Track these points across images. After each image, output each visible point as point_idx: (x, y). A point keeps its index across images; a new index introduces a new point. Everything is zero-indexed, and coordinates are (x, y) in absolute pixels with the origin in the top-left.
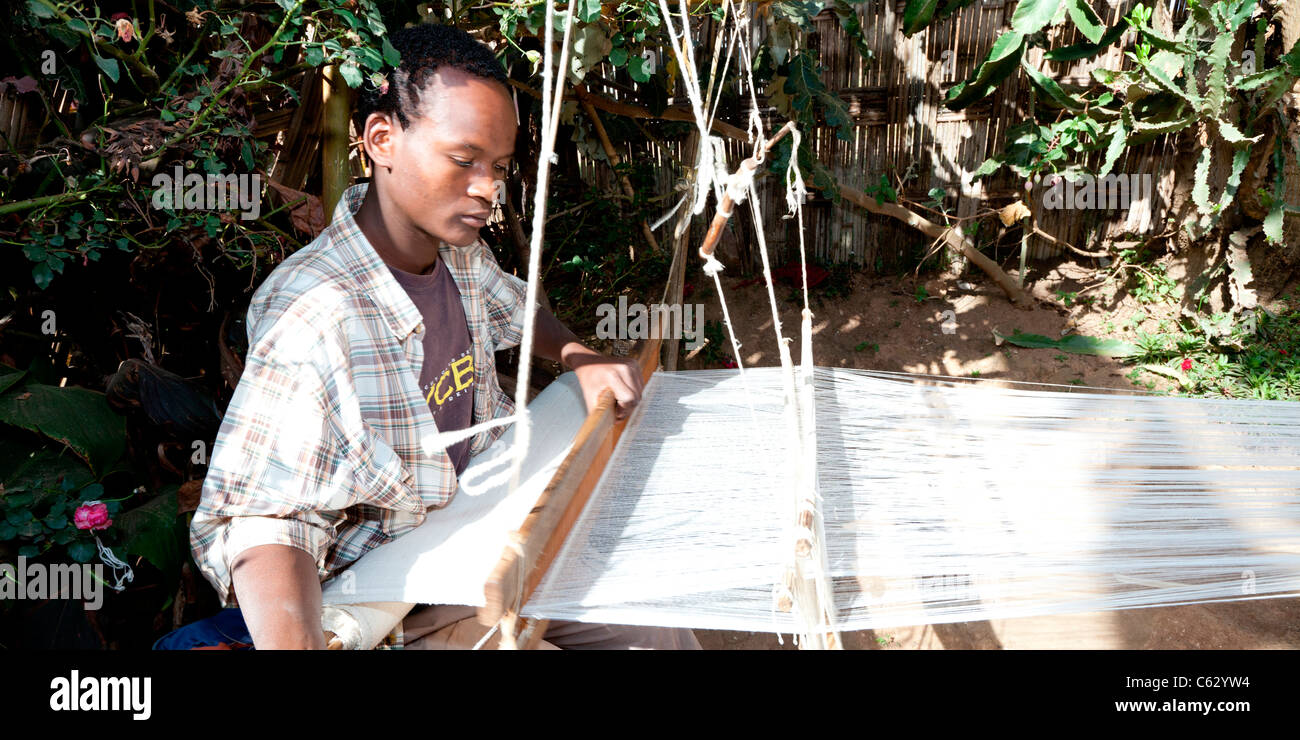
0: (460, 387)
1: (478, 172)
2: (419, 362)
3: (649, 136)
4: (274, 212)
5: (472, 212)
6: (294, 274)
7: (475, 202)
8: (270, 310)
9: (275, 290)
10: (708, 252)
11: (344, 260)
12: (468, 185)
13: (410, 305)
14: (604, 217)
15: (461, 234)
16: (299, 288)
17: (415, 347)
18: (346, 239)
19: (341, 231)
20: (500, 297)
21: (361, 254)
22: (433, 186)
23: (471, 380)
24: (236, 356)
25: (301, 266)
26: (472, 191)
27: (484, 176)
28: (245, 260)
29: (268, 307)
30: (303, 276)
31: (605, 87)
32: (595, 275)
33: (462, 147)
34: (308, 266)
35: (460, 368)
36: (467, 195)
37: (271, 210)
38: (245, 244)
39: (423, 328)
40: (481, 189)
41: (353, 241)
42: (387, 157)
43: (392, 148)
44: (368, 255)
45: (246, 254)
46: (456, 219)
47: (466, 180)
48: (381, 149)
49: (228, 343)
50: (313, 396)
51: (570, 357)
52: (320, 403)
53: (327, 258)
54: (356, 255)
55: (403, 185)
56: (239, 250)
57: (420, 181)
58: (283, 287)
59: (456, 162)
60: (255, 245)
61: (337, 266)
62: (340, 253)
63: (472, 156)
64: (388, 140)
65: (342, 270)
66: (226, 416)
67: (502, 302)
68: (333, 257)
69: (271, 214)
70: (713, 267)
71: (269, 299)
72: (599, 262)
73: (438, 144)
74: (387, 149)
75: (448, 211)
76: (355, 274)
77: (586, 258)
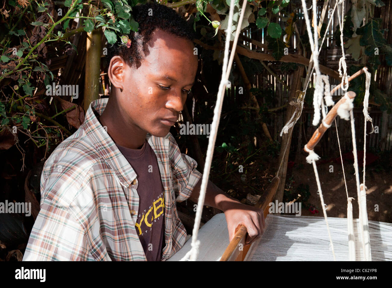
0: (156, 216)
1: (173, 94)
2: (137, 201)
3: (270, 72)
4: (58, 114)
5: (167, 117)
6: (65, 152)
7: (169, 111)
8: (53, 174)
9: (55, 162)
10: (310, 148)
11: (93, 142)
12: (166, 101)
13: (129, 168)
14: (241, 120)
15: (160, 130)
16: (68, 160)
17: (133, 193)
18: (93, 130)
19: (90, 125)
20: (179, 165)
21: (102, 138)
22: (146, 100)
23: (162, 212)
24: (33, 195)
25: (69, 147)
26: (168, 105)
27: (176, 96)
28: (42, 142)
29: (52, 172)
30: (71, 152)
31: (244, 42)
32: (235, 154)
33: (164, 79)
34: (73, 147)
35: (157, 205)
36: (165, 107)
37: (56, 114)
38: (42, 133)
39: (137, 181)
40: (174, 104)
41: (97, 132)
42: (120, 82)
43: (123, 77)
44: (106, 139)
45: (42, 139)
46: (157, 121)
47: (166, 98)
48: (118, 78)
49: (30, 188)
50: (78, 221)
51: (221, 203)
52: (82, 225)
53: (83, 142)
54: (99, 139)
55: (129, 99)
56: (39, 136)
57: (138, 98)
58: (59, 160)
59: (161, 87)
60: (48, 134)
61: (89, 146)
62: (90, 138)
63: (169, 84)
64: (122, 72)
65: (92, 148)
66: (31, 234)
67: (181, 169)
68: (85, 141)
69: (56, 115)
70: (312, 157)
71: (53, 167)
72: (237, 147)
73: (150, 76)
74: (121, 78)
75: (153, 116)
76: (99, 150)
77: (230, 144)
